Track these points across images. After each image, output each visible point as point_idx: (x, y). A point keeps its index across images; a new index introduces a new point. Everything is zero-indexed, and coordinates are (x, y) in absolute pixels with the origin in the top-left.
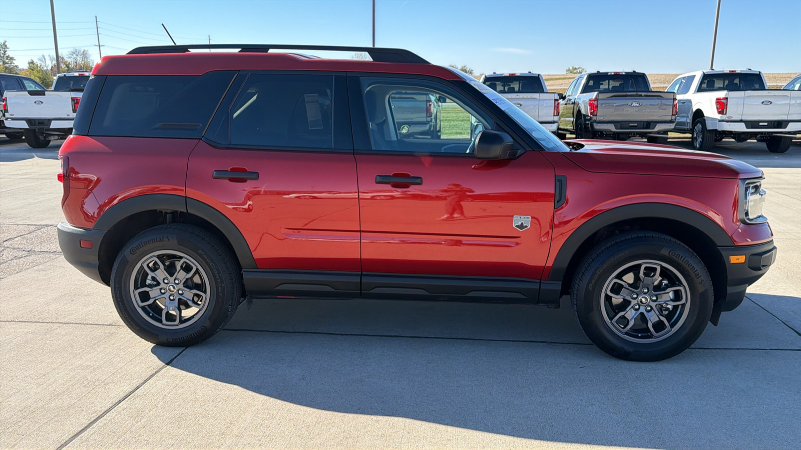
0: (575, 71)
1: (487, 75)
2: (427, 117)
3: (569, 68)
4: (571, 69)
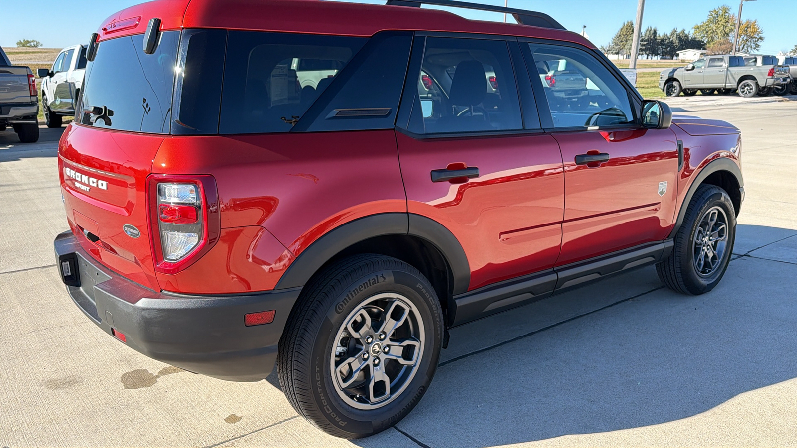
0: (28, 45)
1: (83, 45)
2: (31, 96)
3: (20, 41)
4: (22, 41)
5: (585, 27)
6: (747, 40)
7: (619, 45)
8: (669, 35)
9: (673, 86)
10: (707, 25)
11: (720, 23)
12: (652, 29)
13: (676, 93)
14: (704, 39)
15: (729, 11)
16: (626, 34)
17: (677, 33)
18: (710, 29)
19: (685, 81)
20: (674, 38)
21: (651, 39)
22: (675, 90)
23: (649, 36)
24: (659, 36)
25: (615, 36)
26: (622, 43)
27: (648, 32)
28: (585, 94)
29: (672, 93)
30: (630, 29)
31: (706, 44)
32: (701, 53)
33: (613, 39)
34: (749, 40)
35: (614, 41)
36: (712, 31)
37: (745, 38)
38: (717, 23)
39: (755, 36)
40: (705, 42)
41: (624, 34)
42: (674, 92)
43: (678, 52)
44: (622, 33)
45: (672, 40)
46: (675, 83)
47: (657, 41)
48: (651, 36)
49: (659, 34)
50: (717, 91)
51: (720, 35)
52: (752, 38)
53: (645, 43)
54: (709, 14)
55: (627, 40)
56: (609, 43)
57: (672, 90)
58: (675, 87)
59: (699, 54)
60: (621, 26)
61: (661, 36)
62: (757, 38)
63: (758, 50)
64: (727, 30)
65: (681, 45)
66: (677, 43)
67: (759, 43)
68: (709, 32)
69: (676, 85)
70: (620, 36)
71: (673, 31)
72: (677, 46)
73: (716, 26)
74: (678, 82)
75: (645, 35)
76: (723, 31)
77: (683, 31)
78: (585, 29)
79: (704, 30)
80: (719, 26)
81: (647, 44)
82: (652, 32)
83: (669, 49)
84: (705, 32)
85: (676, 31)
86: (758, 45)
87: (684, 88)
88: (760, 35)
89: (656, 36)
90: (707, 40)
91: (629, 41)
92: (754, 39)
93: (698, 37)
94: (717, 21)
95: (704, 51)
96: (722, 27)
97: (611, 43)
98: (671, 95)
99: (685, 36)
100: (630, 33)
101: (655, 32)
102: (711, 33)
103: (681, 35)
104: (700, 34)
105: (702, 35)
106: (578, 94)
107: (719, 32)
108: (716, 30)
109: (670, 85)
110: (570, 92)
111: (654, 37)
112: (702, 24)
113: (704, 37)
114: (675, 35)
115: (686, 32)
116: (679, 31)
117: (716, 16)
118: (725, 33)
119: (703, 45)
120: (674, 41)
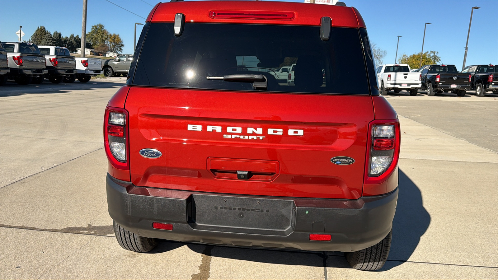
5: (21, 27)
6: (115, 45)
7: (37, 41)
8: (69, 38)
9: (108, 71)
10: (92, 34)
11: (99, 34)
12: (58, 33)
13: (111, 75)
14: (91, 42)
15: (104, 27)
16: (41, 35)
17: (74, 37)
18: (94, 36)
19: (115, 68)
20: (73, 40)
21: (58, 39)
22: (109, 73)
23: (57, 37)
24: (63, 38)
25: (33, 35)
26: (39, 40)
27: (55, 35)
28: (45, 73)
29: (108, 75)
30: (43, 31)
31: (92, 46)
32: (91, 50)
33: (31, 36)
34: (116, 45)
35: (33, 38)
36: (95, 38)
37: (114, 44)
38: (97, 33)
39: (119, 43)
40: (92, 44)
41: (40, 34)
42: (109, 74)
43: (76, 49)
44: (37, 33)
45: (72, 41)
46: (109, 69)
47: (62, 41)
48: (58, 37)
49: (63, 37)
50: (123, 74)
51: (100, 41)
52: (118, 44)
53: (55, 41)
54: (92, 27)
55: (42, 38)
56: (30, 39)
57: (108, 73)
58: (110, 71)
59: (90, 51)
60: (37, 29)
61: (64, 38)
62: (120, 45)
63: (122, 52)
64: (104, 38)
65: (78, 45)
66: (75, 43)
67: (122, 48)
68: (93, 38)
69: (110, 70)
70: (36, 35)
71: (71, 36)
72: (75, 45)
73: (97, 35)
74: (110, 68)
75: (54, 37)
76: (101, 39)
77: (78, 36)
78: (21, 28)
79: (90, 37)
80: (99, 35)
81: (56, 42)
82: (58, 35)
83: (70, 46)
84: (91, 38)
85: (73, 36)
86: (121, 49)
87: (115, 72)
88: (122, 43)
89: (61, 38)
90: (92, 43)
91: (43, 39)
92: (119, 45)
93: (87, 41)
94: (97, 32)
95: (92, 50)
96: (101, 36)
97: (31, 39)
98: (107, 76)
99: (79, 40)
100: (44, 34)
101: (60, 35)
102: (94, 39)
103: (77, 38)
104: (88, 39)
105: (89, 40)
106: (41, 73)
107: (99, 39)
108: (97, 37)
109: (106, 70)
110: (34, 71)
111: (60, 38)
112: (88, 33)
113: (90, 41)
114: (73, 38)
115: (80, 37)
116: (75, 36)
117: (96, 29)
118: (103, 40)
119: (90, 46)
120: (73, 42)
